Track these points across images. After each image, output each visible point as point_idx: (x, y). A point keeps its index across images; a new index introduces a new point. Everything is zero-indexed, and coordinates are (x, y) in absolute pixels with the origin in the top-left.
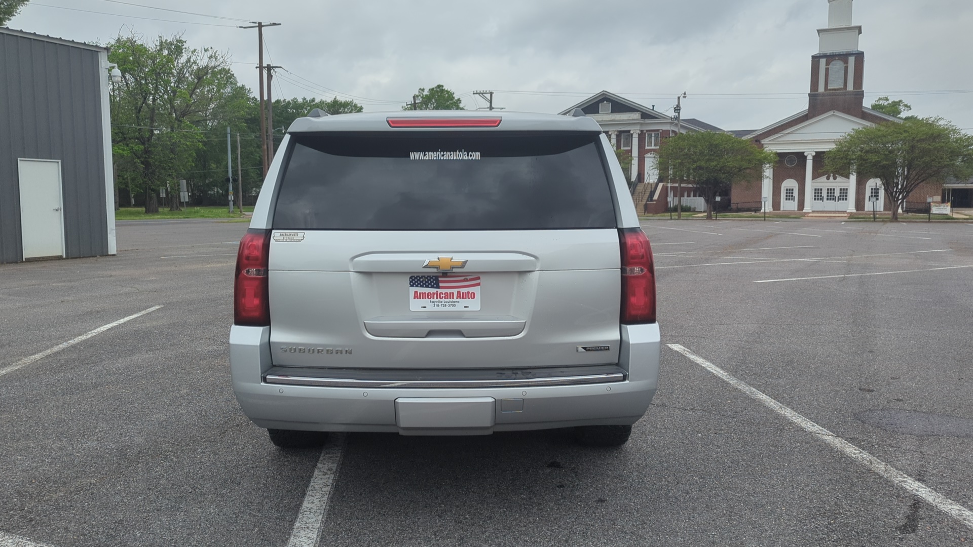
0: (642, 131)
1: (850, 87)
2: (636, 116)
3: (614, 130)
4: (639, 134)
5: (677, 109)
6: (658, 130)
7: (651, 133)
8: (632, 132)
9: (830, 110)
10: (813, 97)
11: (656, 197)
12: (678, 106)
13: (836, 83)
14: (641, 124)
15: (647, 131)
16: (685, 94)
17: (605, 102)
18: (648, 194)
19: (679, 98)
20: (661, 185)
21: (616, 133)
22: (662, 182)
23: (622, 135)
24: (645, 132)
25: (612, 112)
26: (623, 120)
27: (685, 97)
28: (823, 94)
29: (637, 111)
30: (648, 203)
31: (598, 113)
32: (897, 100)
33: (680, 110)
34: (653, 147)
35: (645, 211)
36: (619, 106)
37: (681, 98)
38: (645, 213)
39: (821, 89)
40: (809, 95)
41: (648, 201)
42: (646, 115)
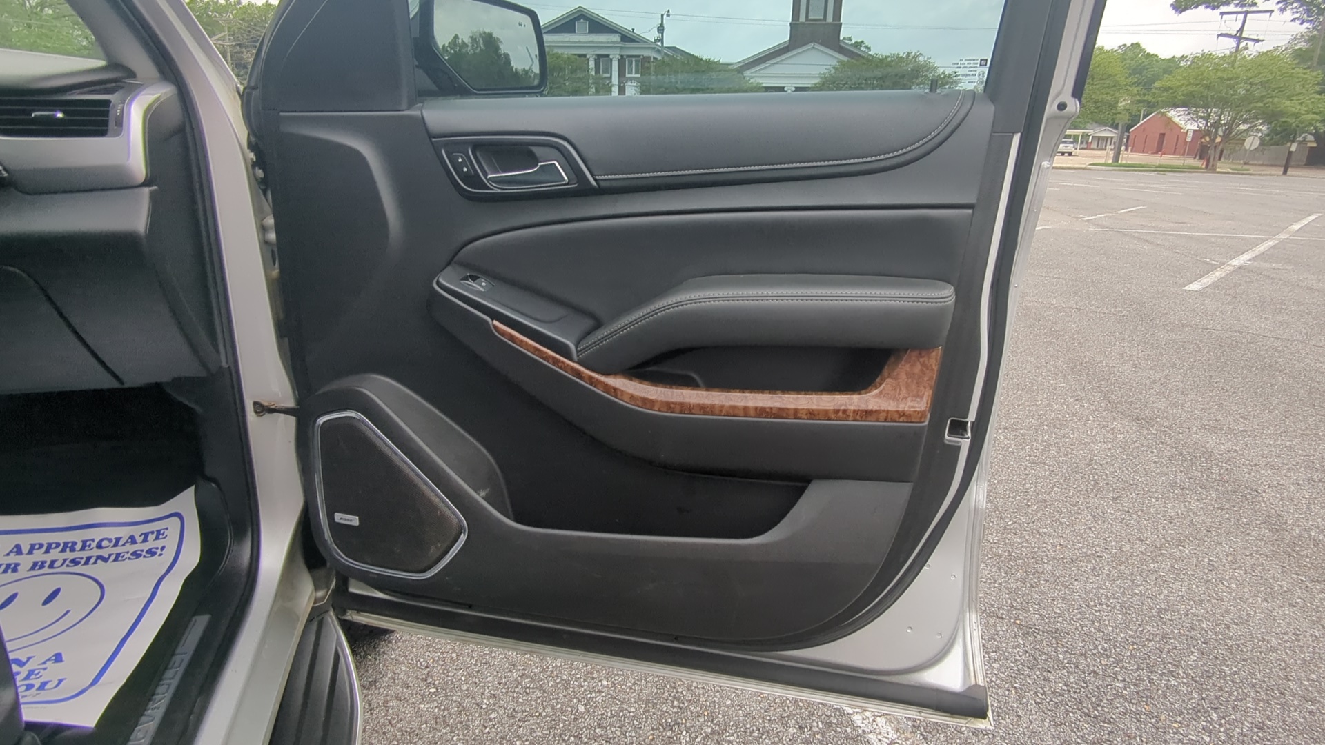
0: (622, 56)
1: (830, 19)
2: (616, 38)
3: (593, 53)
4: (619, 60)
5: (661, 29)
6: (639, 56)
7: (630, 59)
8: (611, 57)
9: (812, 42)
10: (794, 26)
12: (662, 25)
13: (816, 14)
14: (621, 48)
15: (628, 56)
16: (669, 11)
17: (582, 20)
19: (662, 16)
21: (594, 57)
23: (601, 59)
24: (625, 57)
25: (589, 33)
26: (602, 43)
27: (668, 16)
28: (803, 24)
29: (617, 32)
31: (574, 32)
33: (663, 30)
34: (634, 75)
36: (598, 26)
37: (665, 16)
39: (802, 19)
40: (791, 24)
42: (628, 37)
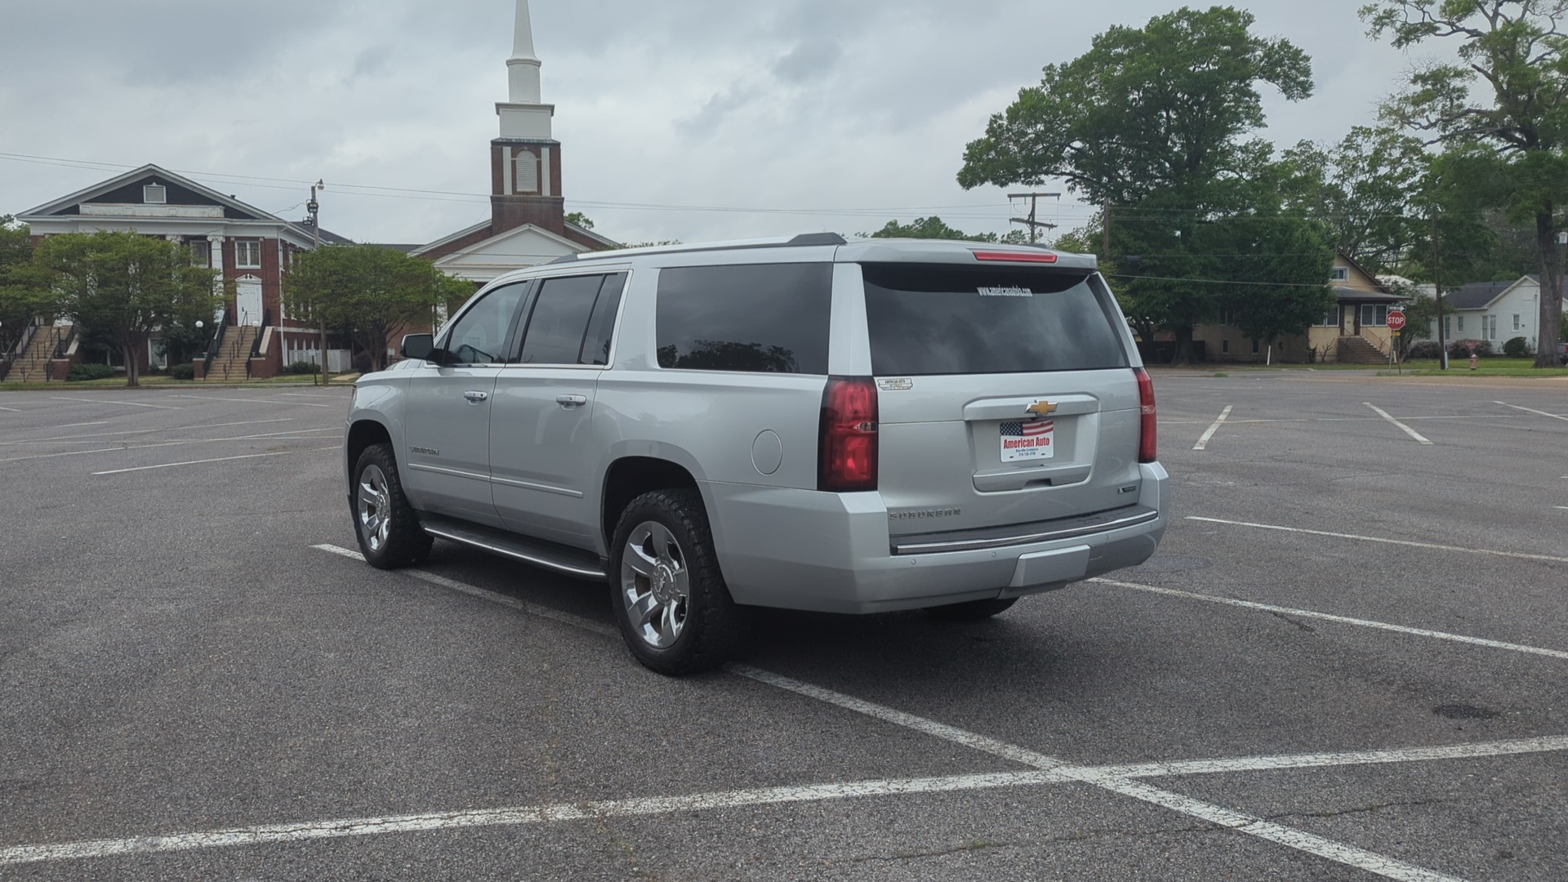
0: (227, 238)
1: (546, 192)
2: (216, 212)
3: (177, 233)
4: (222, 243)
5: (313, 206)
6: (257, 238)
7: (243, 242)
8: (209, 239)
9: (524, 223)
10: (497, 200)
11: (263, 349)
12: (313, 201)
13: (527, 185)
14: (226, 226)
15: (237, 238)
16: (321, 182)
17: (154, 184)
18: (249, 345)
19: (313, 188)
20: (269, 330)
21: (179, 239)
22: (270, 325)
23: (191, 242)
24: (233, 239)
25: (167, 203)
26: (193, 218)
27: (321, 188)
28: (511, 200)
29: (218, 204)
30: (252, 359)
31: (143, 202)
32: (575, 212)
33: (317, 208)
34: (249, 266)
35: (248, 373)
36: (181, 193)
38: (248, 377)
39: (508, 191)
40: (491, 197)
41: (251, 356)
42: (234, 211)
